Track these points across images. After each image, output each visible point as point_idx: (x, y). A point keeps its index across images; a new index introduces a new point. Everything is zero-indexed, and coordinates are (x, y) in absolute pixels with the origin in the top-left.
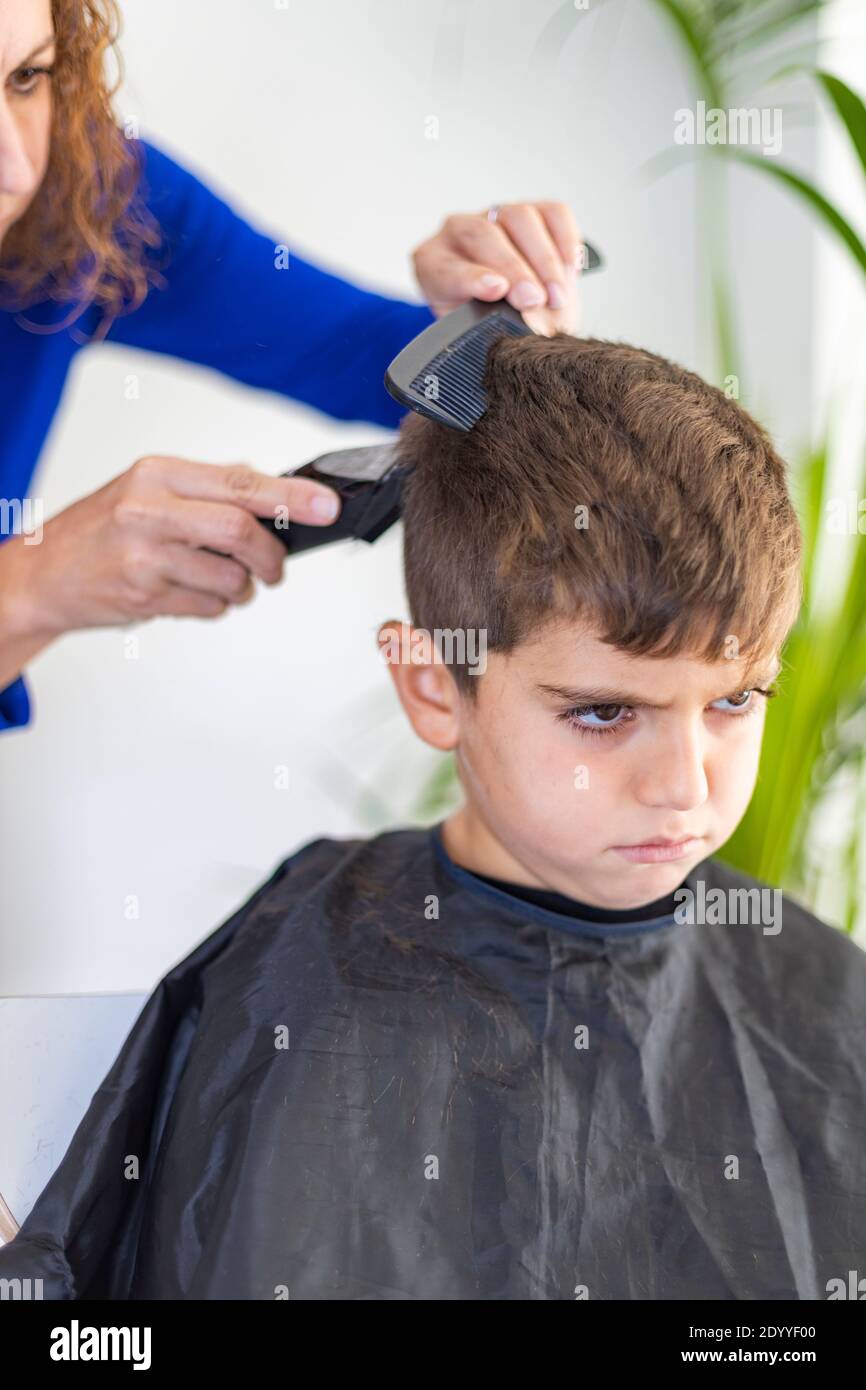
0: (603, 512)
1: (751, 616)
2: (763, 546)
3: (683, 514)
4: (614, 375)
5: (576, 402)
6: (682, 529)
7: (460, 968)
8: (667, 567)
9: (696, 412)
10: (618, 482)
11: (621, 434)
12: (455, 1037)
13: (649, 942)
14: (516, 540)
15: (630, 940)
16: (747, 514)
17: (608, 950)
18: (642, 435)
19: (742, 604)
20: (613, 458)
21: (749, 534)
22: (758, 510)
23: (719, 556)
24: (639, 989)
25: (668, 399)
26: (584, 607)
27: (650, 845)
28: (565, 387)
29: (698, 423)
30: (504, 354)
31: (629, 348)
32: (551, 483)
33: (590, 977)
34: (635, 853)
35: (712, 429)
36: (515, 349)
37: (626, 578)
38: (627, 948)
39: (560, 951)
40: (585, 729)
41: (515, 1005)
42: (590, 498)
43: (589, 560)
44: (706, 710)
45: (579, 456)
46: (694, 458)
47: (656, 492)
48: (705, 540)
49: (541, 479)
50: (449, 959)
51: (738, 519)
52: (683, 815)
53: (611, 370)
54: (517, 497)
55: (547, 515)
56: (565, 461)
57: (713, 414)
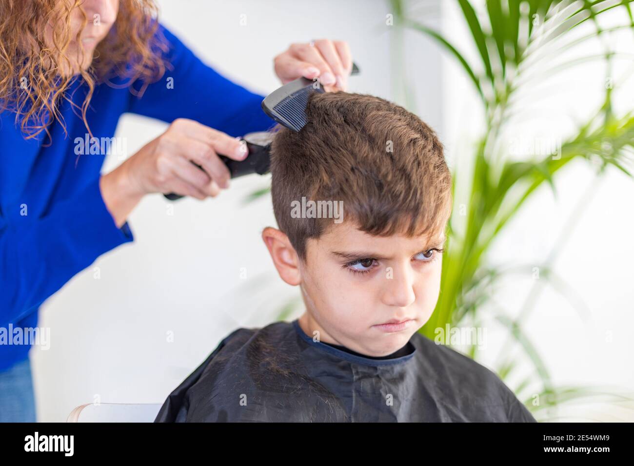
0: (356, 171)
1: (426, 215)
2: (431, 183)
3: (393, 170)
4: (361, 109)
5: (343, 122)
6: (392, 177)
7: (311, 383)
8: (386, 194)
9: (400, 124)
10: (362, 157)
11: (364, 135)
12: (311, 414)
13: (397, 368)
14: (317, 186)
15: (389, 368)
16: (423, 169)
17: (379, 372)
18: (373, 135)
19: (422, 209)
20: (359, 147)
21: (424, 178)
22: (428, 167)
23: (410, 188)
24: (394, 390)
25: (386, 119)
26: (349, 215)
27: (390, 323)
28: (339, 115)
29: (399, 129)
30: (315, 100)
31: (371, 97)
32: (333, 159)
33: (372, 384)
34: (383, 328)
35: (406, 131)
36: (318, 99)
37: (367, 200)
38: (388, 371)
39: (357, 373)
40: (355, 271)
41: (338, 399)
42: (350, 165)
43: (350, 193)
44: (412, 260)
45: (345, 147)
46: (398, 145)
47: (380, 160)
48: (403, 181)
49: (329, 158)
50: (306, 379)
51: (419, 171)
52: (404, 308)
53: (360, 107)
54: (317, 167)
55: (331, 174)
56: (339, 149)
57: (408, 125)
